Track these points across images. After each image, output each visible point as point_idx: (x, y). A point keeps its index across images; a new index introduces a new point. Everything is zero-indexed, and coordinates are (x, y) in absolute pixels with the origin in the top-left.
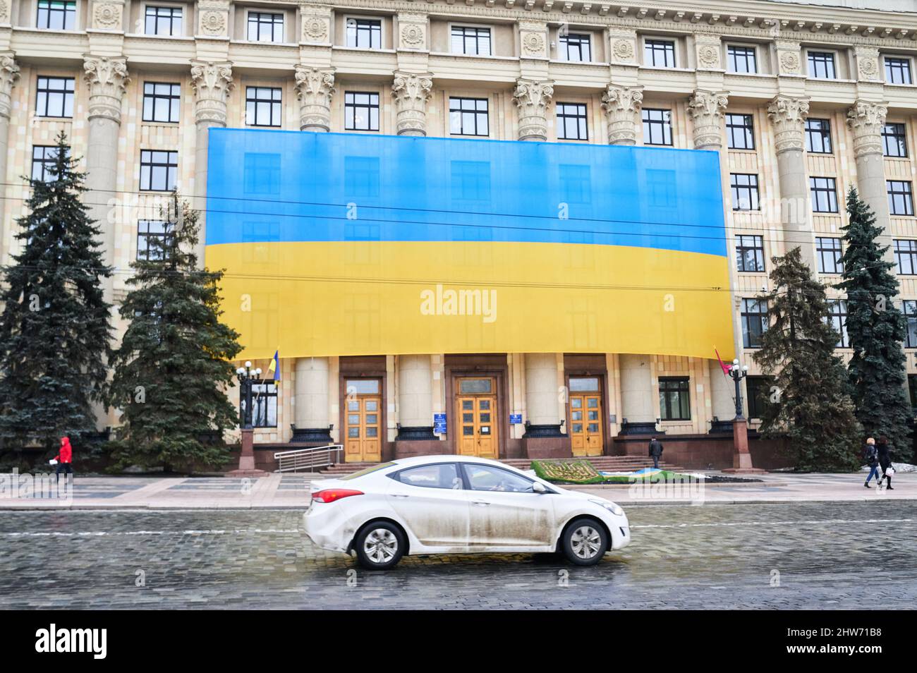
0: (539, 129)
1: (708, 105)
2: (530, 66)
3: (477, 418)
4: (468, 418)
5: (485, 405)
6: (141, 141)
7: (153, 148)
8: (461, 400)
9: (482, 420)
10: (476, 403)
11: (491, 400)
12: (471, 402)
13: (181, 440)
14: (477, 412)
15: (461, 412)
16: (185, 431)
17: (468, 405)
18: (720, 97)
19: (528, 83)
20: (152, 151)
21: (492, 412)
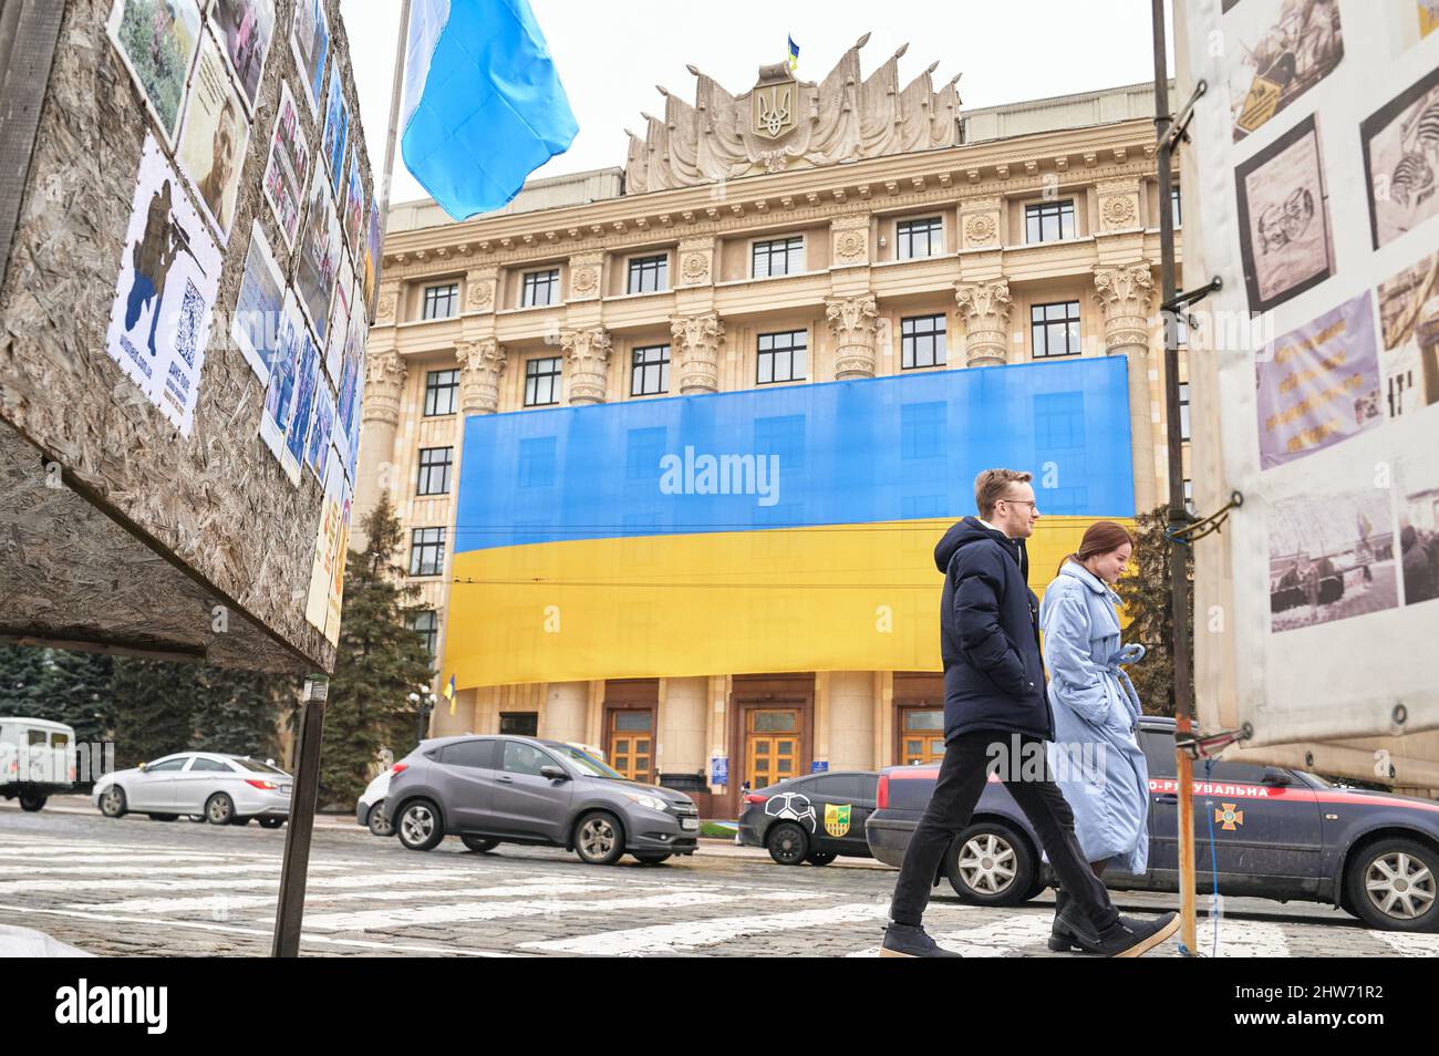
0: (854, 361)
1: (1116, 286)
2: (844, 278)
3: (773, 765)
4: (762, 765)
5: (785, 748)
6: (419, 440)
7: (431, 446)
8: (753, 741)
9: (780, 770)
10: (774, 744)
11: (794, 741)
12: (767, 744)
13: (334, 772)
14: (774, 757)
15: (753, 757)
16: (342, 762)
17: (763, 748)
18: (1137, 271)
19: (839, 302)
20: (431, 449)
21: (794, 757)
